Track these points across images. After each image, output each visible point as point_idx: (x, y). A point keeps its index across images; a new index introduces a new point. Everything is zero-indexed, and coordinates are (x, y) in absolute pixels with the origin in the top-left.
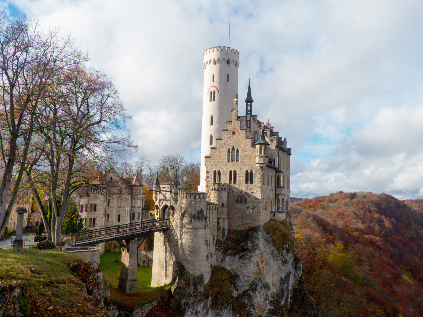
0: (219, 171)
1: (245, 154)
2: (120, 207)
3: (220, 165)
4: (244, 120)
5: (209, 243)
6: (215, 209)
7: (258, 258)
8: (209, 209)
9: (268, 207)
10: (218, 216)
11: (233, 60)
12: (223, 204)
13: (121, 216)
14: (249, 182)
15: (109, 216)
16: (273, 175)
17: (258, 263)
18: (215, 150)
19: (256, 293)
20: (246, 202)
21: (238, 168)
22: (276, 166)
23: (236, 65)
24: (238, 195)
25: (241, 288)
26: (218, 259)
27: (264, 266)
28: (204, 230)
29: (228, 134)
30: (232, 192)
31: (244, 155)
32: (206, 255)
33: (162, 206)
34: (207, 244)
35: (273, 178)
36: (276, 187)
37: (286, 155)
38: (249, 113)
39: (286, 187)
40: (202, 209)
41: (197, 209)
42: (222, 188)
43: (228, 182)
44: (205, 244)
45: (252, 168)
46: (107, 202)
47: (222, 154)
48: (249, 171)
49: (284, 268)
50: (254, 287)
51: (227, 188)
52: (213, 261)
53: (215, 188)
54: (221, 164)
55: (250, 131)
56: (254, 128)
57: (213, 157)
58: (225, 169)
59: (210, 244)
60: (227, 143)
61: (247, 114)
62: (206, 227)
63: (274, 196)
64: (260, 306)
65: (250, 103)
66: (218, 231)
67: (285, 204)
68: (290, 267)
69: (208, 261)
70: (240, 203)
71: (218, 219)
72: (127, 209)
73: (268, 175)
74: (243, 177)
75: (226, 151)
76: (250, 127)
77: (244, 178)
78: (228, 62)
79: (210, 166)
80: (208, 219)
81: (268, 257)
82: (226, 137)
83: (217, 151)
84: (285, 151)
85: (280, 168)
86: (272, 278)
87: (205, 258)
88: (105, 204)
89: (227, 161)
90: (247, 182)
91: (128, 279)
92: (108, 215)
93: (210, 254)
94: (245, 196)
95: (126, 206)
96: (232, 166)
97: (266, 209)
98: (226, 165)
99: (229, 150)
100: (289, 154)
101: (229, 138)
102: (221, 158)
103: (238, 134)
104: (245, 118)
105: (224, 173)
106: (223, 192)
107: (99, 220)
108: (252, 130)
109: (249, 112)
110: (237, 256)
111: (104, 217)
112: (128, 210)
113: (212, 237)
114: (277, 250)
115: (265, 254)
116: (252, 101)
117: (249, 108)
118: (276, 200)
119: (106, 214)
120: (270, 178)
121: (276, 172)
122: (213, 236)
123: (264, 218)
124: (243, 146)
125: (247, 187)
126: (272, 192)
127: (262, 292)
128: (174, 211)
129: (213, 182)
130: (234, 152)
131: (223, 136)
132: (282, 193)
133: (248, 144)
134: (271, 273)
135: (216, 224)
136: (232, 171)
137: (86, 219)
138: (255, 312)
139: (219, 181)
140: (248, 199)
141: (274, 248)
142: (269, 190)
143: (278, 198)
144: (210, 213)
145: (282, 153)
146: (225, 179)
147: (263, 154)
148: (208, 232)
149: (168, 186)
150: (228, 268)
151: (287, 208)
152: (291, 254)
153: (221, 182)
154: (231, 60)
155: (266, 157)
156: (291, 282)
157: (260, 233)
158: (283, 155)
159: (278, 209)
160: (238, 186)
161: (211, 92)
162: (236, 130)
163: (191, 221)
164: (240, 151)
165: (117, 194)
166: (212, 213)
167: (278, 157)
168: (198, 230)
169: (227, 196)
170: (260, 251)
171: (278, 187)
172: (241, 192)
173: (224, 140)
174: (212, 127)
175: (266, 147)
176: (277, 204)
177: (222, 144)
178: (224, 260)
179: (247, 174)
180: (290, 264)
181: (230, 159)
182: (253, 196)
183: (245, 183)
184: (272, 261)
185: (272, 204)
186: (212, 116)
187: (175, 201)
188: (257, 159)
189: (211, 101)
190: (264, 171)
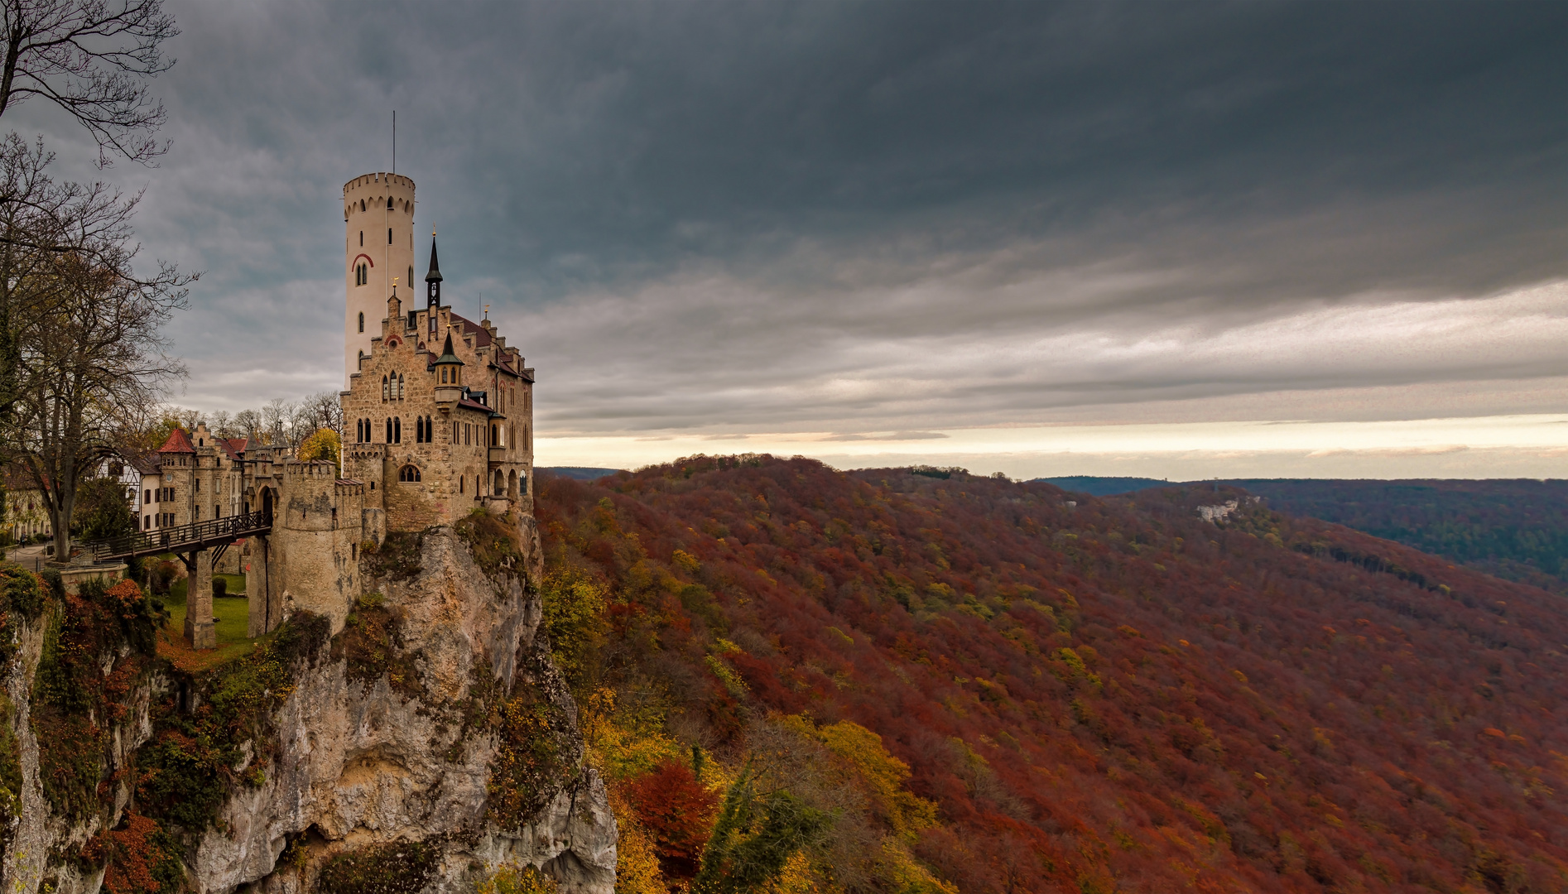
0: (368, 420)
1: (415, 386)
2: (218, 494)
3: (370, 408)
4: (425, 319)
5: (342, 558)
6: (357, 494)
7: (443, 588)
8: (340, 492)
9: (467, 487)
10: (364, 508)
11: (402, 199)
12: (373, 484)
13: (222, 509)
14: (424, 439)
15: (200, 508)
16: (480, 424)
17: (442, 597)
18: (359, 379)
19: (440, 654)
20: (418, 479)
21: (402, 413)
22: (488, 405)
23: (408, 207)
24: (404, 465)
25: (411, 644)
26: (365, 588)
27: (457, 604)
28: (330, 533)
29: (382, 347)
30: (391, 459)
31: (412, 387)
32: (337, 579)
33: (261, 489)
34: (337, 559)
35: (481, 430)
36: (489, 449)
37: (519, 383)
38: (434, 302)
39: (522, 446)
40: (324, 493)
41: (315, 494)
42: (370, 454)
43: (385, 441)
44: (333, 560)
45: (429, 413)
46: (195, 483)
47: (372, 386)
48: (424, 419)
49: (500, 608)
50: (434, 641)
51: (382, 453)
52: (354, 591)
53: (357, 453)
54: (371, 406)
55: (437, 339)
56: (444, 332)
57: (356, 393)
58: (377, 415)
59: (345, 559)
60: (382, 364)
61: (430, 305)
62: (333, 529)
63: (485, 466)
64: (448, 679)
65: (435, 284)
66: (363, 533)
67: (518, 482)
68: (515, 606)
69: (341, 591)
70: (408, 481)
71: (364, 512)
73: (467, 427)
74: (411, 429)
75: (379, 380)
76: (436, 332)
77: (414, 433)
78: (390, 203)
79: (350, 411)
80: (339, 512)
81: (463, 586)
82: (380, 353)
83: (364, 382)
84: (515, 377)
85: (503, 411)
86: (474, 626)
87: (333, 586)
88: (190, 487)
89: (381, 400)
90: (419, 440)
91: (197, 622)
92: (197, 507)
93: (346, 579)
94: (417, 467)
95: (229, 491)
96: (391, 411)
97: (462, 491)
98: (380, 408)
99: (385, 378)
100: (529, 382)
101: (384, 356)
102: (370, 394)
103: (400, 345)
104: (426, 314)
105: (377, 423)
106: (373, 461)
107: (181, 517)
108: (440, 336)
109: (434, 300)
110: (402, 583)
111: (191, 512)
112: (234, 499)
113: (349, 546)
114: (483, 571)
115: (457, 580)
116: (441, 280)
117: (434, 293)
118: (493, 474)
119: (195, 505)
120: (471, 431)
121: (490, 418)
122: (354, 546)
123: (456, 508)
124: (410, 368)
125: (420, 450)
126: (478, 458)
127: (453, 652)
128: (277, 498)
129: (356, 442)
130: (395, 383)
131: (373, 352)
132: (507, 459)
133: (420, 365)
134: (472, 616)
135: (360, 522)
136: (392, 420)
137: (157, 516)
138: (438, 691)
139: (368, 439)
140: (423, 473)
141: (476, 569)
142: (471, 454)
143: (499, 470)
144: (343, 501)
145: (508, 380)
146: (379, 435)
147: (449, 384)
148: (341, 537)
149: (267, 452)
150: (386, 605)
151: (523, 490)
152: (515, 581)
153: (372, 441)
154: (396, 199)
155: (456, 388)
156: (516, 636)
157: (445, 539)
158: (511, 384)
159: (498, 491)
160: (403, 448)
161: (359, 267)
162: (399, 338)
163: (304, 516)
164: (405, 378)
165: (213, 470)
166: (348, 500)
167: (497, 389)
168: (319, 533)
169: (382, 468)
170: (445, 571)
171: (494, 447)
172: (409, 460)
173: (376, 360)
174: (362, 334)
175: (454, 369)
176: (495, 483)
177: (371, 368)
178: (375, 590)
179: (420, 424)
180: (515, 599)
181: (387, 396)
182: (431, 466)
183: (416, 442)
184: (471, 593)
185: (481, 481)
186: (361, 315)
187: (279, 478)
188: (437, 393)
189: (358, 284)
190: (454, 418)
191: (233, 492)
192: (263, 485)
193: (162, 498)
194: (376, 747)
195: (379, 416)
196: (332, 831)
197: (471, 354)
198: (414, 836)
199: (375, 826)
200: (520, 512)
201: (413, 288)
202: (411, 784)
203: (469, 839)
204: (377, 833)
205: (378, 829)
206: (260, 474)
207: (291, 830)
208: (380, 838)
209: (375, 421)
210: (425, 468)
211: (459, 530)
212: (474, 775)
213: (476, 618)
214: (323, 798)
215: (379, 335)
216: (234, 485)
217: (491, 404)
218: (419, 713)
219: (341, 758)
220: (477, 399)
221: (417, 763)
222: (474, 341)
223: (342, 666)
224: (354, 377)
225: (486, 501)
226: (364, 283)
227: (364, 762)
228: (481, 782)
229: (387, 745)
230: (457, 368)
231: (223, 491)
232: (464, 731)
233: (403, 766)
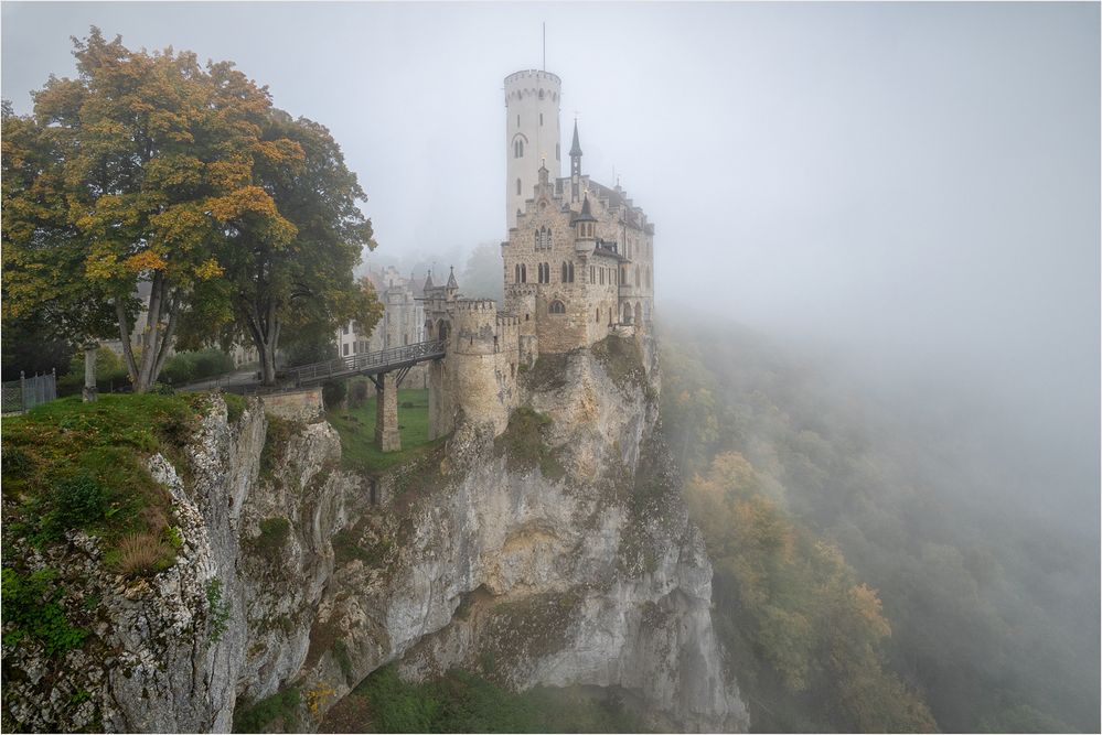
0: (523, 265)
1: (560, 238)
2: (406, 325)
3: (525, 256)
4: (570, 185)
5: (503, 376)
6: (515, 324)
7: (583, 397)
8: (501, 323)
9: (602, 317)
10: (521, 335)
11: (550, 91)
12: (527, 316)
14: (568, 280)
16: (612, 267)
17: (582, 403)
18: (515, 232)
19: (581, 447)
20: (564, 312)
21: (550, 259)
22: (618, 253)
23: (555, 97)
24: (552, 300)
25: (558, 440)
26: (522, 398)
27: (594, 408)
28: (493, 356)
29: (535, 207)
30: (542, 296)
31: (558, 239)
32: (498, 393)
33: (437, 321)
34: (499, 375)
35: (612, 271)
36: (619, 286)
37: (642, 235)
38: (576, 172)
39: (645, 283)
40: (488, 324)
41: (480, 325)
42: (525, 292)
43: (537, 282)
44: (495, 377)
45: (571, 259)
47: (526, 238)
48: (567, 264)
49: (627, 409)
50: (576, 437)
52: (514, 401)
53: (515, 292)
54: (526, 254)
55: (578, 201)
57: (513, 243)
58: (531, 261)
59: (505, 376)
60: (534, 221)
61: (573, 174)
62: (495, 352)
63: (616, 300)
64: (587, 467)
65: (577, 157)
66: (520, 355)
67: (642, 311)
68: (638, 408)
69: (502, 401)
70: (556, 313)
71: (521, 337)
73: (602, 270)
74: (558, 272)
75: (532, 234)
76: (578, 195)
77: (560, 275)
78: (541, 94)
79: (509, 258)
80: (500, 339)
81: (599, 395)
82: (533, 212)
83: (519, 235)
84: (639, 230)
85: (629, 256)
86: (607, 425)
87: (496, 398)
89: (534, 249)
90: (564, 281)
91: (384, 430)
93: (506, 392)
94: (563, 302)
95: (415, 323)
96: (542, 258)
97: (597, 321)
98: (533, 255)
99: (537, 231)
100: (650, 233)
101: (536, 214)
102: (525, 244)
103: (549, 206)
104: (570, 181)
105: (531, 268)
106: (528, 297)
107: (375, 344)
108: (580, 198)
109: (576, 170)
110: (551, 393)
113: (508, 366)
114: (614, 382)
115: (594, 390)
116: (581, 154)
117: (576, 165)
118: (622, 307)
120: (605, 273)
121: (620, 262)
122: (512, 365)
123: (594, 333)
124: (557, 224)
125: (565, 287)
126: (610, 294)
127: (590, 445)
128: (450, 329)
129: (514, 283)
130: (544, 237)
131: (528, 211)
132: (633, 294)
133: (564, 221)
134: (605, 417)
135: (517, 346)
136: (543, 265)
138: (579, 475)
139: (524, 280)
140: (567, 306)
141: (608, 381)
142: (605, 291)
143: (628, 303)
144: (503, 329)
145: (634, 233)
146: (532, 277)
147: (587, 237)
148: (502, 358)
149: (442, 291)
150: (538, 411)
152: (639, 388)
153: (527, 282)
154: (546, 91)
155: (592, 240)
156: (640, 430)
157: (584, 358)
158: (636, 236)
159: (627, 319)
160: (551, 287)
161: (517, 143)
162: (547, 200)
163: (472, 343)
164: (553, 230)
165: (401, 305)
166: (507, 329)
167: (624, 239)
168: (484, 356)
169: (534, 303)
170: (584, 384)
171: (623, 285)
172: (556, 297)
173: (529, 217)
174: (520, 197)
175: (590, 225)
176: (624, 313)
177: (526, 223)
178: (530, 399)
179: (564, 268)
180: (639, 402)
181: (538, 246)
182: (574, 301)
183: (561, 282)
184: (605, 399)
185: (613, 312)
186: (519, 181)
187: (451, 313)
188: (577, 243)
189: (517, 156)
190: (590, 263)
191: (419, 323)
192: (439, 318)
194: (531, 522)
195: (532, 262)
196: (497, 588)
197: (604, 213)
198: (561, 587)
199: (531, 582)
200: (644, 335)
201: (559, 160)
202: (559, 548)
203: (604, 586)
204: (533, 587)
205: (534, 584)
206: (436, 309)
207: (464, 590)
208: (535, 590)
209: (530, 266)
210: (569, 302)
211: (597, 351)
212: (607, 538)
213: (608, 419)
214: (490, 564)
215: (532, 197)
217: (620, 251)
218: (565, 492)
219: (503, 532)
220: (609, 248)
221: (564, 531)
222: (607, 203)
223: (503, 461)
224: (512, 230)
225: (617, 327)
226: (521, 155)
227: (522, 534)
228: (613, 542)
229: (540, 519)
230: (593, 223)
231: (411, 323)
232: (599, 505)
233: (553, 535)
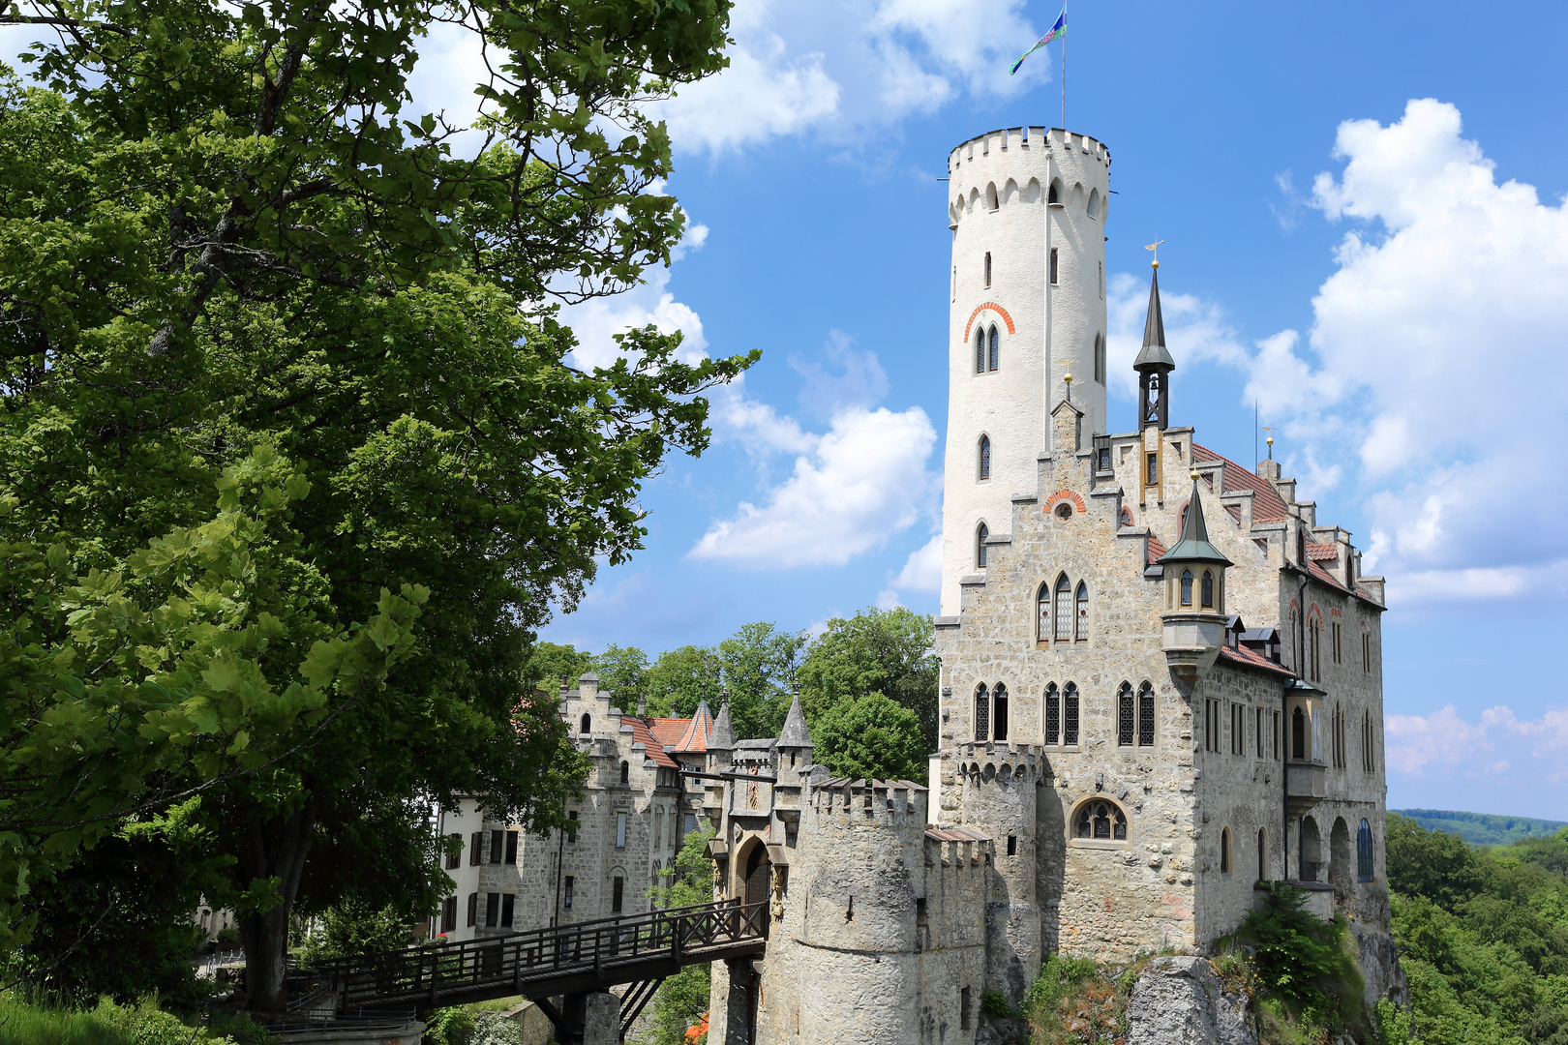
0: (1001, 687)
1: (1114, 611)
2: (621, 849)
3: (1005, 658)
4: (1132, 455)
5: (937, 1023)
6: (974, 864)
8: (936, 859)
9: (1236, 858)
10: (991, 899)
11: (1078, 185)
12: (1012, 841)
13: (628, 887)
14: (1136, 737)
15: (575, 886)
16: (1266, 706)
18: (981, 590)
20: (1122, 833)
21: (1082, 672)
22: (1283, 661)
23: (1095, 203)
24: (1086, 797)
28: (911, 959)
29: (1039, 519)
30: (1057, 783)
31: (1109, 614)
33: (741, 844)
34: (928, 1025)
35: (1267, 721)
36: (1286, 766)
37: (1350, 610)
38: (1154, 417)
39: (1359, 762)
40: (900, 861)
42: (1006, 768)
43: (1041, 740)
44: (916, 1028)
45: (1147, 676)
47: (1012, 607)
48: (1136, 688)
51: (1033, 768)
53: (975, 766)
54: (1009, 654)
55: (1159, 504)
56: (1178, 487)
58: (1024, 677)
59: (944, 1026)
60: (1036, 557)
61: (1144, 424)
62: (919, 949)
63: (1278, 808)
65: (1156, 375)
66: (988, 962)
67: (1353, 848)
70: (1096, 836)
71: (991, 909)
72: (652, 857)
73: (1236, 710)
74: (1105, 713)
75: (1029, 596)
76: (1161, 486)
77: (1112, 722)
78: (1054, 194)
79: (959, 665)
80: (932, 907)
82: (1030, 531)
83: (991, 598)
84: (1340, 596)
85: (1316, 676)
89: (1033, 640)
90: (1125, 738)
92: (570, 880)
94: (1119, 804)
95: (647, 844)
96: (1056, 668)
97: (1224, 867)
98: (1031, 659)
99: (1044, 588)
100: (1371, 611)
101: (1041, 537)
102: (1007, 625)
103: (1080, 515)
104: (1136, 444)
105: (1021, 696)
106: (1014, 786)
107: (529, 904)
108: (1168, 496)
109: (1154, 412)
111: (554, 892)
112: (658, 863)
113: (955, 995)
116: (1171, 367)
117: (1154, 397)
118: (1295, 830)
119: (563, 877)
120: (1246, 722)
121: (1288, 693)
122: (966, 993)
123: (1212, 910)
124: (1104, 570)
125: (1127, 760)
126: (1260, 786)
128: (783, 870)
129: (972, 738)
130: (1067, 601)
131: (1017, 527)
132: (1327, 793)
133: (1127, 562)
135: (977, 933)
136: (1060, 688)
137: (473, 898)
139: (1001, 732)
140: (1134, 819)
142: (1245, 777)
143: (1310, 819)
144: (942, 880)
145: (1327, 602)
146: (1026, 725)
147: (1195, 609)
148: (936, 969)
149: (763, 756)
151: (1366, 872)
153: (1010, 738)
154: (1068, 183)
155: (1211, 620)
158: (1334, 613)
159: (1309, 869)
160: (1085, 758)
161: (981, 333)
162: (1076, 498)
163: (849, 915)
164: (1091, 592)
165: (610, 791)
166: (953, 880)
167: (1302, 624)
168: (884, 959)
169: (1033, 803)
171: (1299, 761)
172: (1099, 787)
173: (1021, 547)
174: (984, 485)
176: (1301, 849)
177: (1010, 563)
179: (1125, 699)
181: (1047, 633)
182: (1154, 803)
183: (1115, 742)
185: (1268, 844)
186: (984, 442)
187: (791, 820)
188: (1170, 631)
189: (979, 369)
190: (1208, 689)
191: (657, 846)
192: (748, 835)
193: (486, 856)
195: (1027, 679)
197: (1241, 540)
200: (1359, 923)
201: (1103, 383)
206: (742, 809)
209: (1019, 690)
210: (1138, 806)
215: (1028, 487)
216: (658, 830)
217: (1288, 659)
220: (1254, 648)
222: (1246, 510)
224: (970, 584)
226: (993, 367)
230: (1215, 570)
231: (634, 843)
